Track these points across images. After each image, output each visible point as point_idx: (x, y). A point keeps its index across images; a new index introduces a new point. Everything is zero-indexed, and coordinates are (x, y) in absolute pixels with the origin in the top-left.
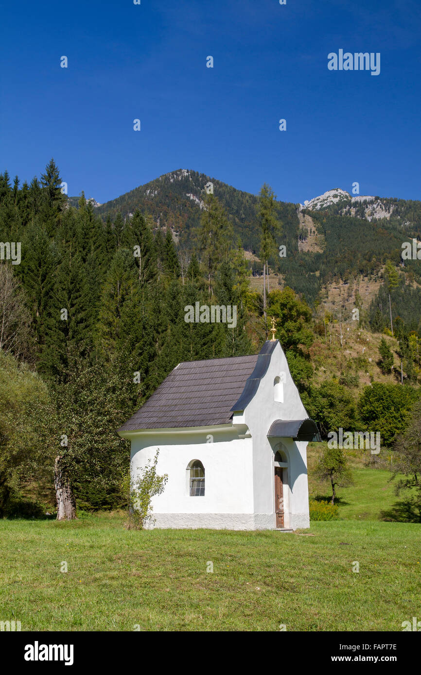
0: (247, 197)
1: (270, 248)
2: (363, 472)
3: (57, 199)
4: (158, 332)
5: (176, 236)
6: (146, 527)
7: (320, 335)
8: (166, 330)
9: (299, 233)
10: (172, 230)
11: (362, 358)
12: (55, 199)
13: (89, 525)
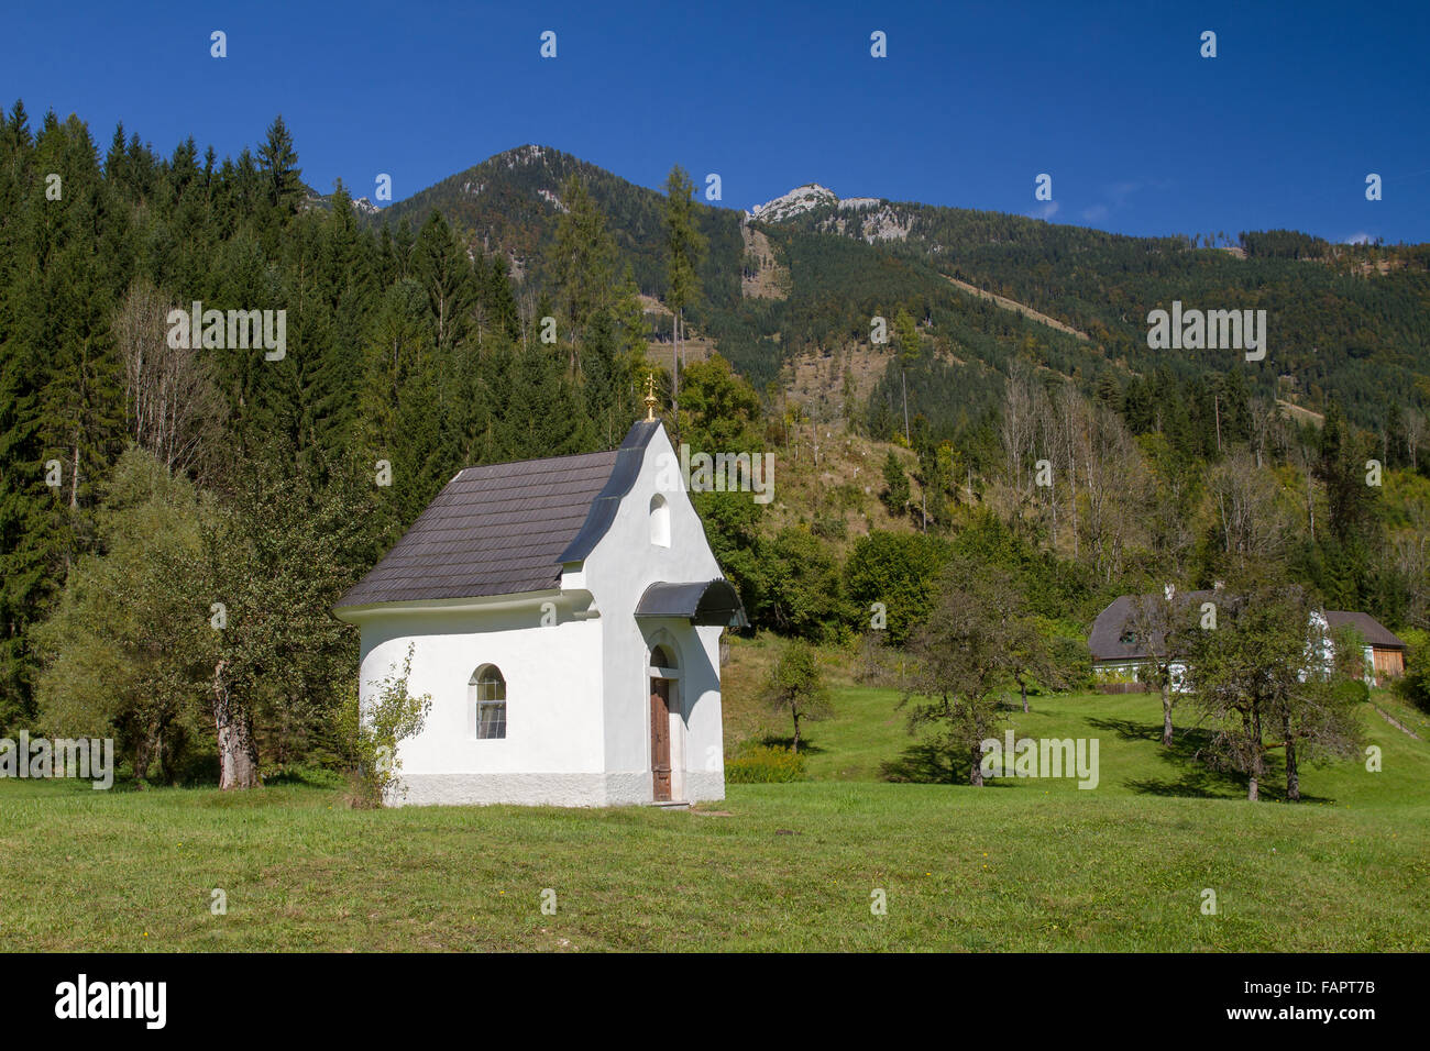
0: (650, 198)
1: (685, 284)
2: (852, 693)
3: (289, 191)
4: (469, 435)
5: (519, 267)
6: (388, 802)
7: (777, 445)
8: (483, 431)
9: (743, 263)
10: (512, 257)
11: (854, 487)
12: (284, 191)
13: (281, 798)
